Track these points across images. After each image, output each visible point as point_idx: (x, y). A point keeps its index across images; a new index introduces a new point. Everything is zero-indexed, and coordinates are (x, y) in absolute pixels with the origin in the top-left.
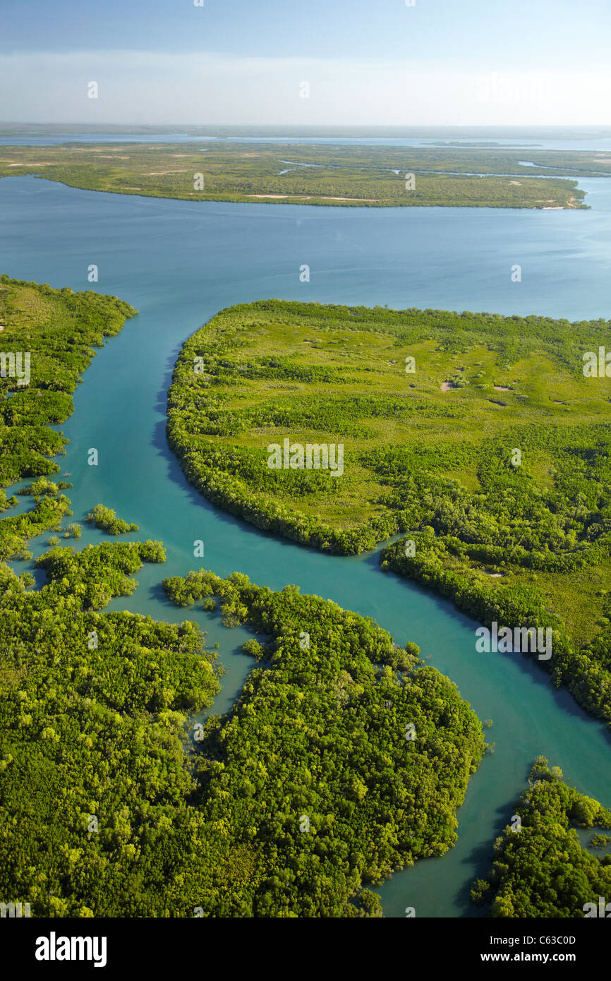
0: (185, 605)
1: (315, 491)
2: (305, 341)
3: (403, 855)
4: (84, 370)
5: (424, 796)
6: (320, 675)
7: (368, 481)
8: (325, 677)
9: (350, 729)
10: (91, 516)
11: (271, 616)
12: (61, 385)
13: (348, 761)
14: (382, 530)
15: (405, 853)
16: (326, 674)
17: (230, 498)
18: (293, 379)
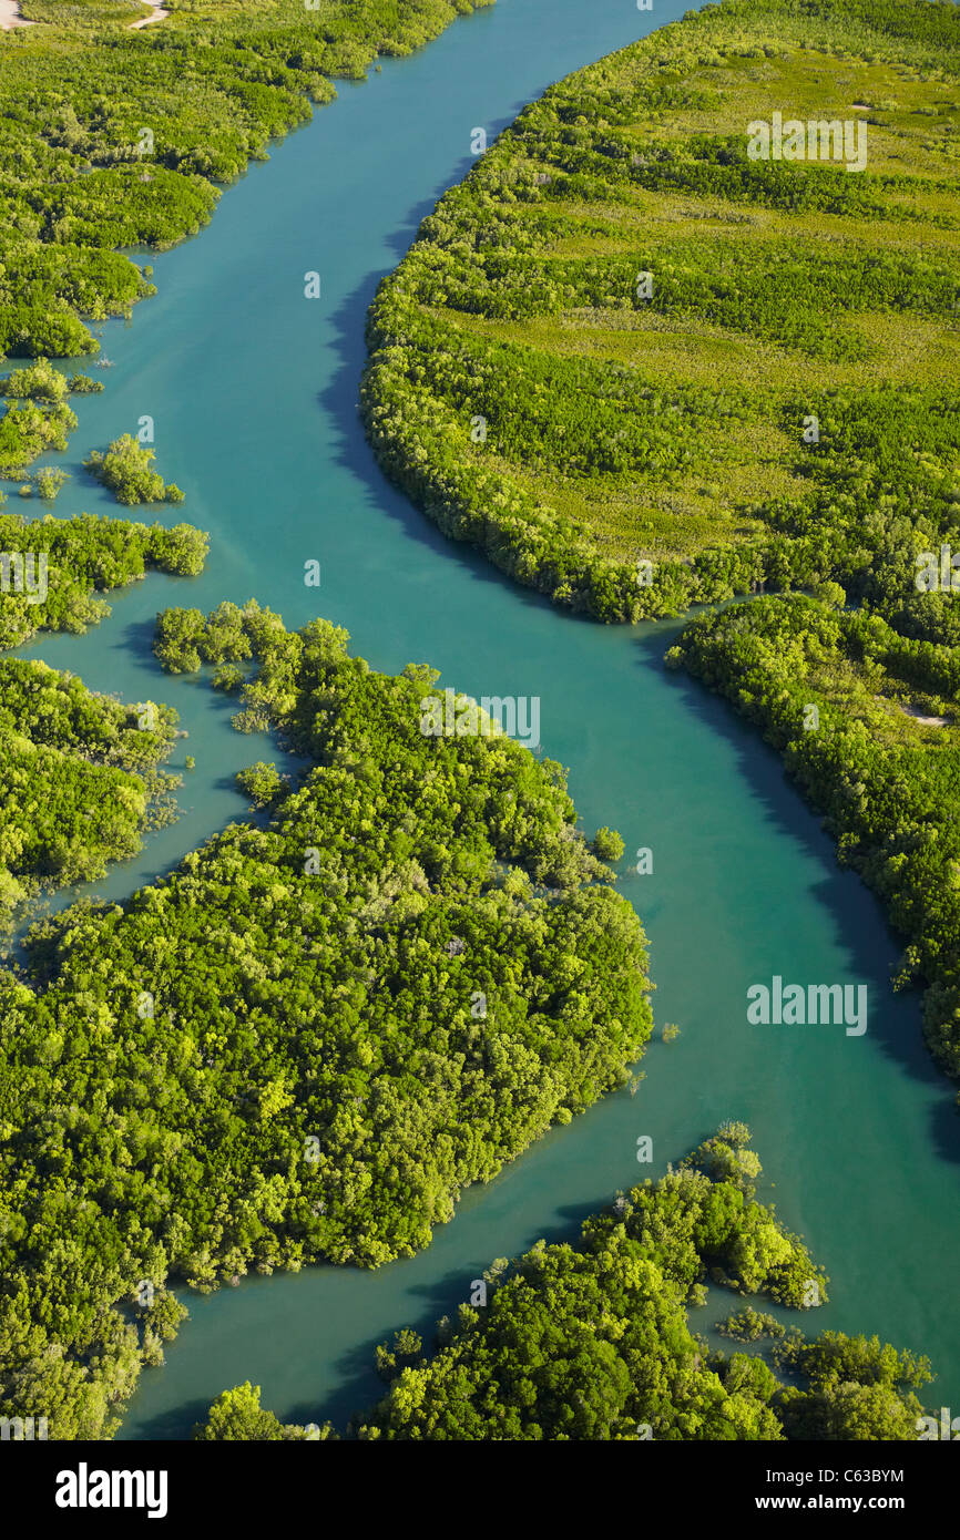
0: (177, 670)
1: (620, 470)
2: (859, 103)
3: (283, 1244)
4: (283, 132)
5: (389, 1139)
6: (350, 859)
7: (769, 461)
8: (362, 865)
9: (340, 976)
10: (97, 457)
11: (332, 722)
12: (208, 160)
13: (290, 1040)
14: (714, 577)
15: (289, 1242)
16: (365, 859)
17: (412, 459)
18: (754, 198)
